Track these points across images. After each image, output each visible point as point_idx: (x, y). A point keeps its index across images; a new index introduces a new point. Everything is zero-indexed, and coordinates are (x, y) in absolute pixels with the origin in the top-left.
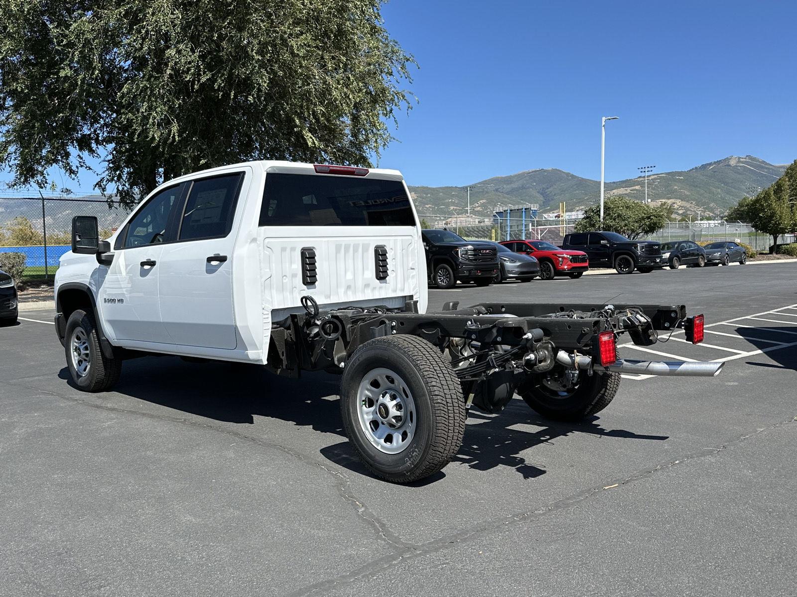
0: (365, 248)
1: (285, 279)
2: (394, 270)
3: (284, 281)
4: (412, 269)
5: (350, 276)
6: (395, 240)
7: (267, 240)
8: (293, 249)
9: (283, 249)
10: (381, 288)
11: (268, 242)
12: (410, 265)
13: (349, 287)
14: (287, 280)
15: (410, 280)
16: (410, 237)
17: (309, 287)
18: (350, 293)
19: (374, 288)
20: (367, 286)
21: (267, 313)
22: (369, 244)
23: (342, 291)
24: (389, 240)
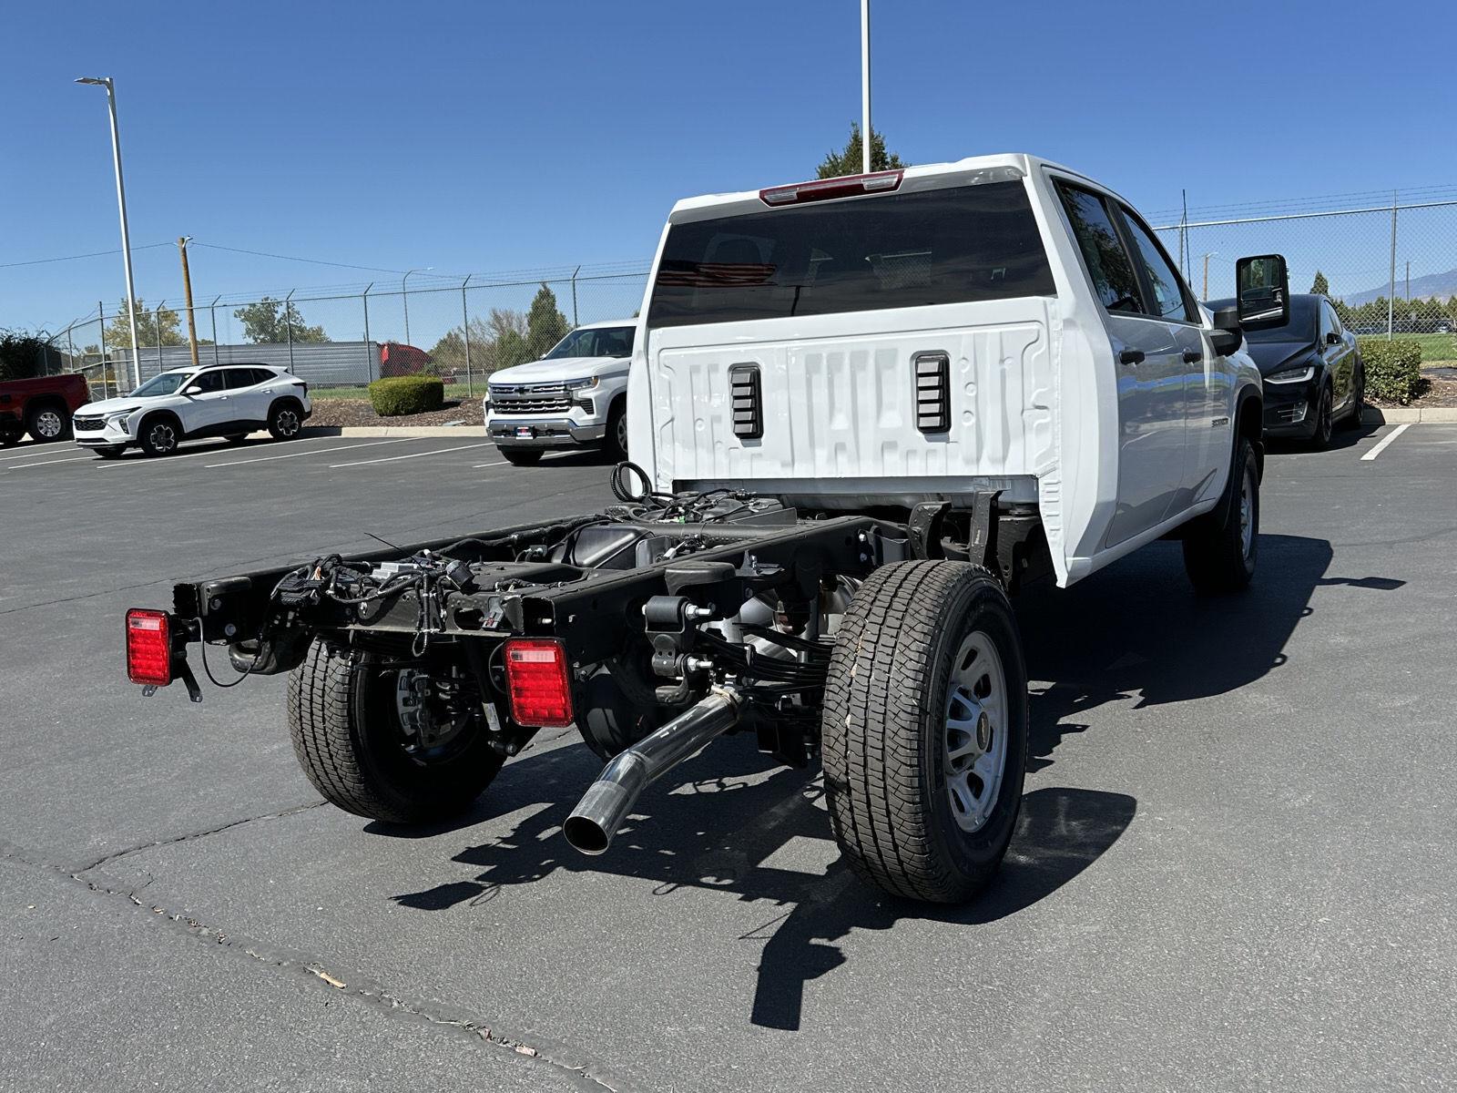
0: (886, 359)
1: (700, 426)
2: (973, 410)
3: (698, 429)
4: (1038, 407)
5: (842, 422)
6: (974, 334)
7: (663, 354)
8: (713, 368)
9: (694, 370)
10: (928, 452)
11: (665, 357)
12: (1032, 399)
13: (839, 448)
14: (703, 428)
15: (1031, 437)
16: (1035, 326)
17: (747, 442)
18: (842, 458)
19: (910, 453)
20: (888, 446)
21: (667, 485)
22: (896, 350)
23: (822, 454)
24: (961, 336)
